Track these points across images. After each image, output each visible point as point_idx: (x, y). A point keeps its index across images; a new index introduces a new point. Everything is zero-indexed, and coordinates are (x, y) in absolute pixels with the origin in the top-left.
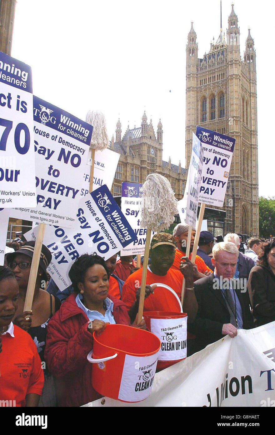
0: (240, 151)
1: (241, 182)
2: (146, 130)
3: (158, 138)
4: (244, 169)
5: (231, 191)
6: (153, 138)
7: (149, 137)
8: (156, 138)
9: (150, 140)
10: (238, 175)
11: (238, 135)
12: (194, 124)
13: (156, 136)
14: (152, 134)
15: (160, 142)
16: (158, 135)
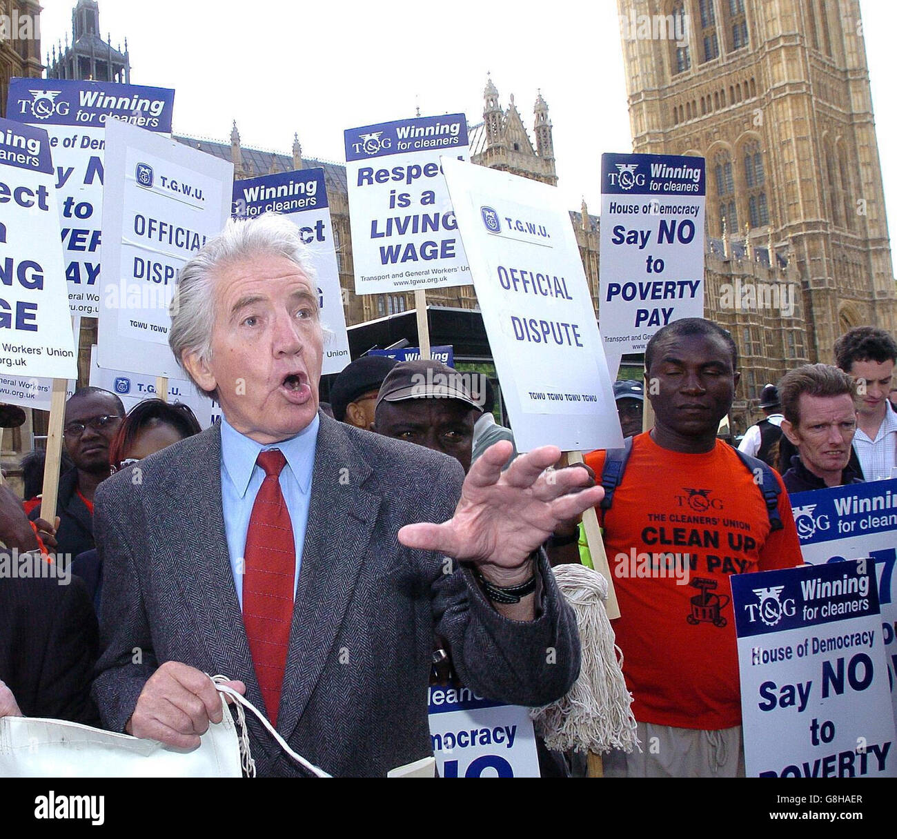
0: (815, 141)
1: (826, 240)
2: (498, 128)
3: (539, 144)
4: (832, 195)
5: (797, 270)
6: (524, 147)
7: (512, 145)
8: (535, 147)
9: (516, 155)
10: (814, 220)
11: (799, 91)
12: (651, 84)
13: (533, 139)
14: (518, 135)
15: (545, 157)
16: (537, 136)
